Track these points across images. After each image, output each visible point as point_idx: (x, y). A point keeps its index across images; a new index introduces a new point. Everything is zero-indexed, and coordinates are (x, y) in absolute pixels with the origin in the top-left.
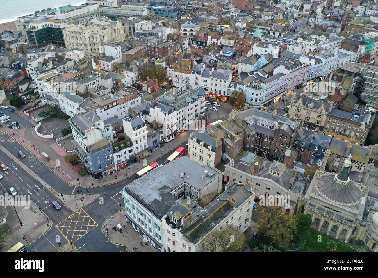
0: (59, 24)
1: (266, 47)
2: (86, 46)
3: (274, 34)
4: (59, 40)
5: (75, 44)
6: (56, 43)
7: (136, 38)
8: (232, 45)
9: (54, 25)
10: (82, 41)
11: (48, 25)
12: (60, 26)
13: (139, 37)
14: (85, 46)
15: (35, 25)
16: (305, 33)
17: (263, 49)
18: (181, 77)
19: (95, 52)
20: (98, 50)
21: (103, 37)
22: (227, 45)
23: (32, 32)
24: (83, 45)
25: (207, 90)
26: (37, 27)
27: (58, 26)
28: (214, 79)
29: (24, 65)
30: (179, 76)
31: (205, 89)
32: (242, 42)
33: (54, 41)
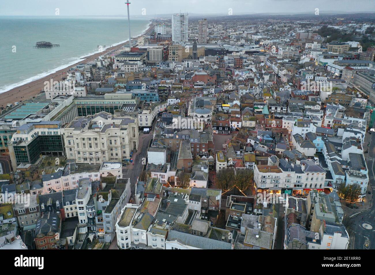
0: (55, 130)
1: (307, 127)
2: (103, 152)
3: (276, 108)
4: (54, 150)
5: (87, 153)
6: (48, 154)
7: (167, 135)
8: (253, 126)
9: (48, 132)
10: (100, 149)
11: (38, 132)
12: (57, 132)
13: (173, 133)
14: (102, 154)
15: (24, 136)
16: (299, 104)
17: (303, 128)
18: (270, 177)
19: (112, 157)
20: (117, 155)
21: (123, 138)
22: (247, 126)
23: (24, 147)
24: (100, 153)
25: (301, 186)
26: (27, 138)
27: (54, 132)
28: (310, 174)
29: (61, 204)
30: (267, 177)
31: (298, 186)
32: (264, 122)
33: (45, 152)
